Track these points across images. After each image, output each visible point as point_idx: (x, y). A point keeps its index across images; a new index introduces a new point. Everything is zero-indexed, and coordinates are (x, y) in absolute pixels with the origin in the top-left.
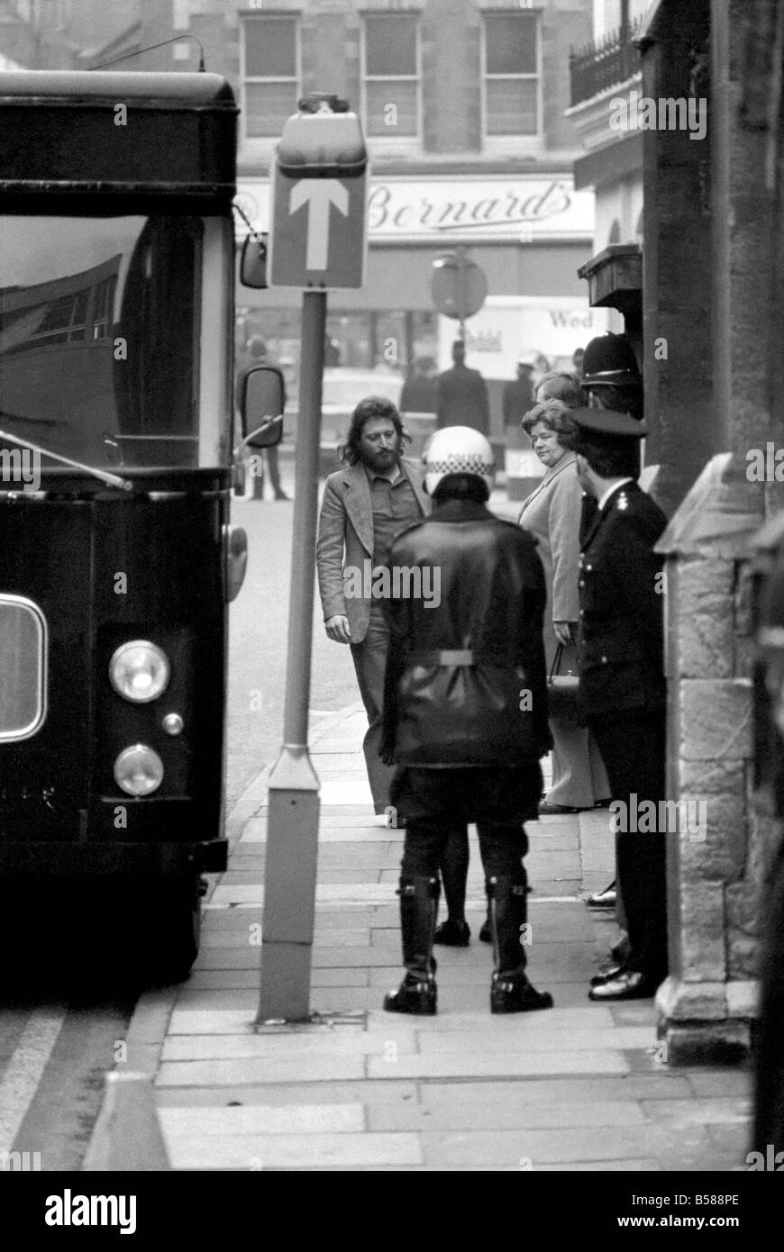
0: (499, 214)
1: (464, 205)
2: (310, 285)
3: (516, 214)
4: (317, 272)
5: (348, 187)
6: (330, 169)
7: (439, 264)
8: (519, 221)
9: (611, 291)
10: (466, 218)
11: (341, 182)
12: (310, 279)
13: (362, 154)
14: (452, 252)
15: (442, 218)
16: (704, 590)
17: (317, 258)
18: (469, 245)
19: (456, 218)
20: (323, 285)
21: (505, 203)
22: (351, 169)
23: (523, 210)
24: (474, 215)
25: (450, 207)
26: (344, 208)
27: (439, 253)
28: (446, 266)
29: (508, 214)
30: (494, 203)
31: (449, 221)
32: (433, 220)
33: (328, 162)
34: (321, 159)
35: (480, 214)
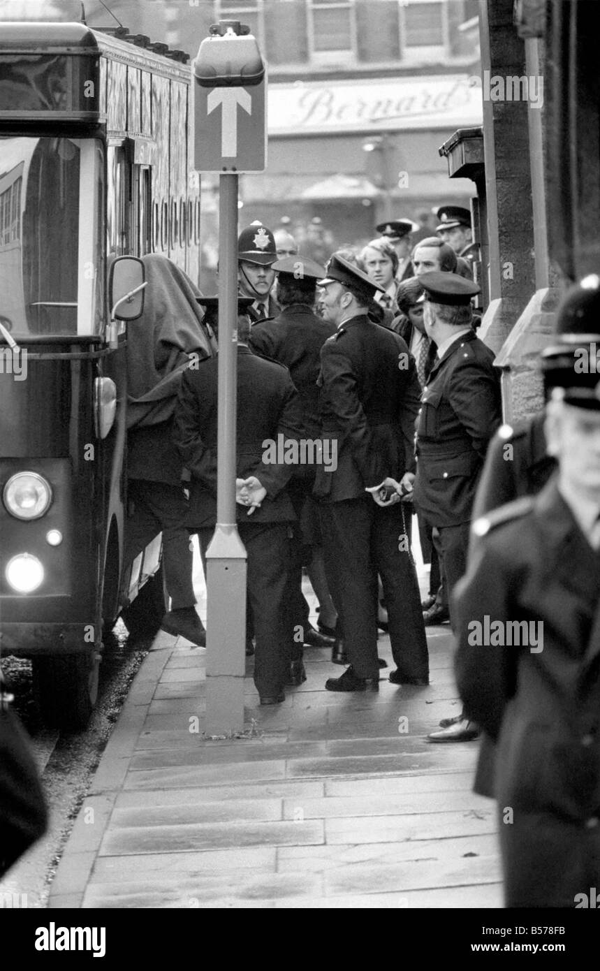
0: (417, 108)
1: (389, 102)
2: (225, 169)
3: (430, 107)
4: (230, 159)
5: (250, 93)
6: (235, 79)
7: (369, 147)
8: (433, 113)
9: (462, 165)
10: (392, 112)
11: (245, 89)
12: (224, 164)
13: (260, 67)
14: (378, 139)
15: (374, 112)
16: (531, 394)
17: (229, 148)
18: (393, 133)
19: (385, 111)
20: (234, 169)
21: (421, 99)
22: (252, 79)
23: (435, 104)
24: (398, 109)
25: (379, 104)
26: (248, 108)
27: (370, 139)
28: (376, 150)
29: (424, 107)
30: (412, 99)
31: (379, 114)
32: (367, 115)
33: (233, 74)
34: (229, 72)
35: (403, 107)
